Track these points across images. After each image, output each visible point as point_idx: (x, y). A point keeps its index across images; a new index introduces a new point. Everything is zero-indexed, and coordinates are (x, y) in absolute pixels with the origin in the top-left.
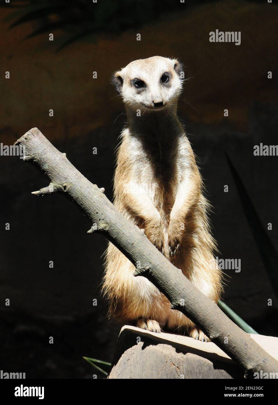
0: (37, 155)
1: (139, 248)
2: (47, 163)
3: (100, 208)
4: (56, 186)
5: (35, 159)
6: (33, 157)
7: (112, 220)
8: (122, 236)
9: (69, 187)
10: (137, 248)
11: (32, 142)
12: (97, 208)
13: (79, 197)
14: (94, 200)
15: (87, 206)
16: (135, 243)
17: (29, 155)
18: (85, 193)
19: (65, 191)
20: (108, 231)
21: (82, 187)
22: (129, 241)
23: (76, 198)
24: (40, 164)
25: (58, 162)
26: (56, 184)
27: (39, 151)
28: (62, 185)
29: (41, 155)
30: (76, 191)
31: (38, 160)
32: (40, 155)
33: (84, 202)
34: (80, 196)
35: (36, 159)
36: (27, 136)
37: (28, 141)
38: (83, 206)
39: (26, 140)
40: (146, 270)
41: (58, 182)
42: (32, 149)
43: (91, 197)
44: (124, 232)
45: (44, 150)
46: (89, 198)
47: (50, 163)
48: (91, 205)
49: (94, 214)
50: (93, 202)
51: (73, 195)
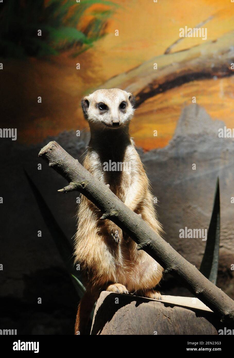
0: (61, 161)
1: (141, 228)
2: (68, 167)
3: (111, 199)
4: (76, 185)
5: (59, 165)
6: (57, 163)
7: (120, 208)
8: (128, 220)
9: (87, 185)
10: (140, 228)
11: (56, 151)
12: (109, 199)
13: (95, 192)
14: (106, 194)
15: (101, 199)
16: (138, 225)
17: (54, 162)
18: (99, 188)
19: (84, 188)
20: (117, 216)
21: (96, 184)
22: (134, 223)
23: (92, 193)
24: (63, 168)
25: (77, 166)
26: (76, 183)
27: (61, 158)
28: (81, 183)
29: (64, 161)
30: (92, 188)
31: (61, 165)
32: (63, 161)
33: (98, 196)
34: (95, 191)
35: (60, 164)
36: (52, 147)
37: (53, 151)
38: (98, 199)
39: (51, 151)
40: (148, 244)
41: (77, 181)
42: (57, 157)
43: (103, 191)
44: (129, 217)
45: (65, 157)
46: (102, 192)
47: (71, 167)
48: (104, 198)
49: (106, 204)
50: (105, 195)
51: (89, 191)
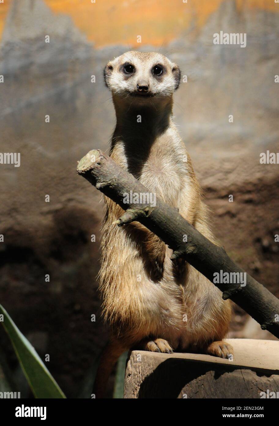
0: (114, 180)
1: (229, 268)
2: (125, 188)
3: (185, 230)
4: (137, 213)
5: (111, 185)
6: (109, 183)
8: (211, 257)
9: (151, 211)
10: (227, 268)
12: (183, 230)
13: (163, 221)
15: (172, 230)
16: (225, 263)
17: (104, 181)
18: (169, 215)
19: (147, 216)
20: (196, 254)
21: (164, 210)
22: (218, 262)
23: (159, 222)
24: (116, 190)
25: (136, 185)
26: (137, 209)
27: (115, 176)
28: (143, 210)
29: (118, 180)
30: (160, 215)
31: (115, 186)
32: (116, 180)
33: (168, 226)
34: (164, 219)
35: (113, 185)
36: (100, 160)
37: (102, 166)
38: (167, 231)
39: (99, 166)
40: (240, 290)
41: (138, 207)
42: (108, 175)
43: (175, 219)
44: (212, 252)
45: (119, 174)
46: (173, 220)
47: (129, 187)
48: (177, 228)
49: (179, 237)
50: (177, 224)
51: (155, 220)
